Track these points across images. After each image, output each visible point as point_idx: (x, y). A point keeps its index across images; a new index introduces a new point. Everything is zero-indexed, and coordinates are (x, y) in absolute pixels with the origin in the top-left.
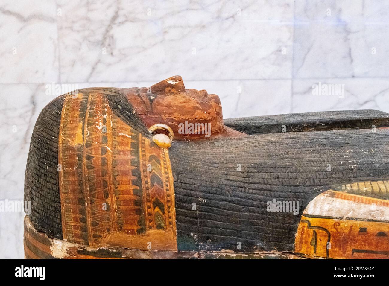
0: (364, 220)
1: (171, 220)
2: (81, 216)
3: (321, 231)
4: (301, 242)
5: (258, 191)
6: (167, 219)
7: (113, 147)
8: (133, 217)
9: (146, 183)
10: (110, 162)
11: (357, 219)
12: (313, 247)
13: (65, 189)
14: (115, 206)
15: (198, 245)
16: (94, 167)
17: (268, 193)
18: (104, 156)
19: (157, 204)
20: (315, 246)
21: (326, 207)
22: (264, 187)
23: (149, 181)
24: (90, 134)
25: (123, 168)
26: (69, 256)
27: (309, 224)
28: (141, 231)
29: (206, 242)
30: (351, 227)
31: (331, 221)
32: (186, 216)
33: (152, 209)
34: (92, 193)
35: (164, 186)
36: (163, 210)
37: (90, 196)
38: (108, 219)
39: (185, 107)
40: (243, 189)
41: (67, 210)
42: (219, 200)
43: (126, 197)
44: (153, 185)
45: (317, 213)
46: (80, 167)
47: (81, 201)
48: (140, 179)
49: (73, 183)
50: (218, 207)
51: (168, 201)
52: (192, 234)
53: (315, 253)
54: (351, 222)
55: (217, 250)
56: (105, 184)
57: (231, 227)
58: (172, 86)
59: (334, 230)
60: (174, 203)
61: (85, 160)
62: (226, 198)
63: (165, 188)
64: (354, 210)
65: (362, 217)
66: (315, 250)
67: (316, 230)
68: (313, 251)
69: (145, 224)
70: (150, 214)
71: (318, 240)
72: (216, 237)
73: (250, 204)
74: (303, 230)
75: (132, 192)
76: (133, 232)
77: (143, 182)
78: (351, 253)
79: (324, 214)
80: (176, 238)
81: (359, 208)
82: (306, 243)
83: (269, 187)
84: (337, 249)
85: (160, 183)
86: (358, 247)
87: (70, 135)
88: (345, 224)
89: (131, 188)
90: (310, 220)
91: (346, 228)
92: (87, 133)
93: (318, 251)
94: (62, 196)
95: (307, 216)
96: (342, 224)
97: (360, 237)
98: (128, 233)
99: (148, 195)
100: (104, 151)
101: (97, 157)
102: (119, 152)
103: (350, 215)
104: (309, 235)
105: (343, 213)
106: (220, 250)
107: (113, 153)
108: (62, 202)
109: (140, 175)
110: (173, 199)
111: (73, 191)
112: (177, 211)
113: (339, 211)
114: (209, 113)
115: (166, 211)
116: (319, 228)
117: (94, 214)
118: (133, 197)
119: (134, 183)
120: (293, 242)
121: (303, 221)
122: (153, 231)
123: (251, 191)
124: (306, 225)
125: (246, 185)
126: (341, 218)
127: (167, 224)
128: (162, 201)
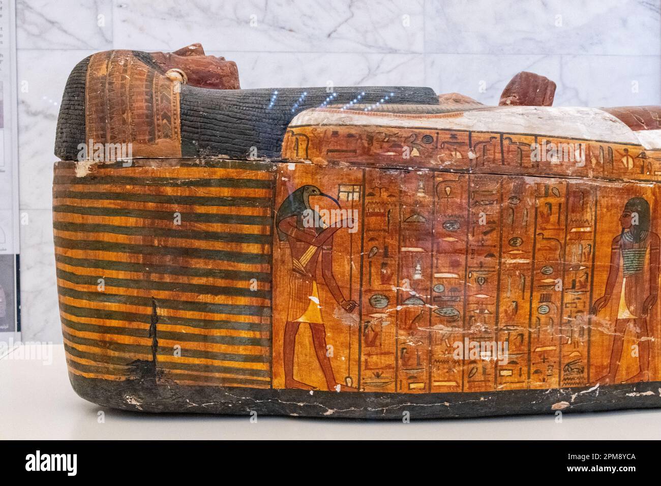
0: (336, 125)
1: (176, 130)
2: (102, 132)
3: (301, 137)
4: (286, 149)
5: (251, 109)
6: (173, 129)
7: (132, 75)
8: (145, 128)
9: (157, 100)
10: (127, 86)
11: (330, 125)
12: (295, 151)
13: (90, 112)
14: (130, 120)
15: (199, 151)
16: (114, 90)
17: (259, 110)
18: (123, 82)
19: (165, 116)
20: (297, 150)
21: (307, 118)
22: (257, 106)
23: (159, 99)
24: (113, 68)
25: (138, 90)
26: (90, 172)
27: (293, 132)
28: (152, 140)
29: (206, 148)
30: (326, 131)
31: (309, 127)
32: (189, 127)
33: (161, 121)
34: (112, 111)
35: (172, 102)
36: (170, 122)
37: (110, 114)
38: (124, 132)
39: (200, 61)
40: (238, 107)
41: (90, 130)
42: (216, 114)
43: (140, 111)
44: (162, 102)
45: (299, 123)
46: (103, 91)
47: (102, 119)
48: (152, 98)
49: (97, 105)
50: (216, 119)
51: (175, 114)
52: (194, 142)
53: (297, 156)
54: (325, 128)
55: (214, 156)
56: (123, 103)
57: (226, 136)
58: (192, 51)
59: (312, 135)
60: (179, 116)
61: (107, 85)
62: (223, 112)
63: (172, 104)
64: (328, 118)
65: (335, 123)
66: (297, 153)
67: (298, 137)
68: (295, 155)
69: (154, 134)
70: (159, 125)
71: (299, 144)
72: (214, 144)
73: (243, 118)
74: (288, 139)
75: (145, 108)
76: (144, 142)
77: (154, 99)
78: (326, 153)
79: (304, 124)
80: (180, 145)
81: (332, 116)
82: (290, 148)
83: (260, 106)
84: (315, 150)
85: (169, 101)
86: (332, 148)
87: (96, 70)
88: (320, 129)
89: (144, 104)
90: (294, 129)
91: (321, 132)
92: (110, 67)
93: (300, 154)
94: (87, 118)
95: (292, 127)
96: (318, 130)
97: (333, 138)
98: (140, 143)
99: (157, 110)
100: (124, 78)
101: (117, 83)
102: (136, 79)
103: (325, 122)
104: (292, 142)
105: (319, 121)
106: (217, 156)
107: (131, 80)
108: (87, 123)
109: (152, 95)
110: (179, 112)
111: (96, 111)
112: (181, 123)
113: (316, 119)
114: (223, 70)
115: (172, 123)
116: (300, 135)
117: (112, 128)
118: (146, 112)
119: (146, 101)
120: (280, 151)
121: (289, 132)
122: (161, 140)
123: (244, 108)
124: (291, 134)
125: (241, 104)
126: (318, 125)
127: (173, 133)
128: (169, 114)
